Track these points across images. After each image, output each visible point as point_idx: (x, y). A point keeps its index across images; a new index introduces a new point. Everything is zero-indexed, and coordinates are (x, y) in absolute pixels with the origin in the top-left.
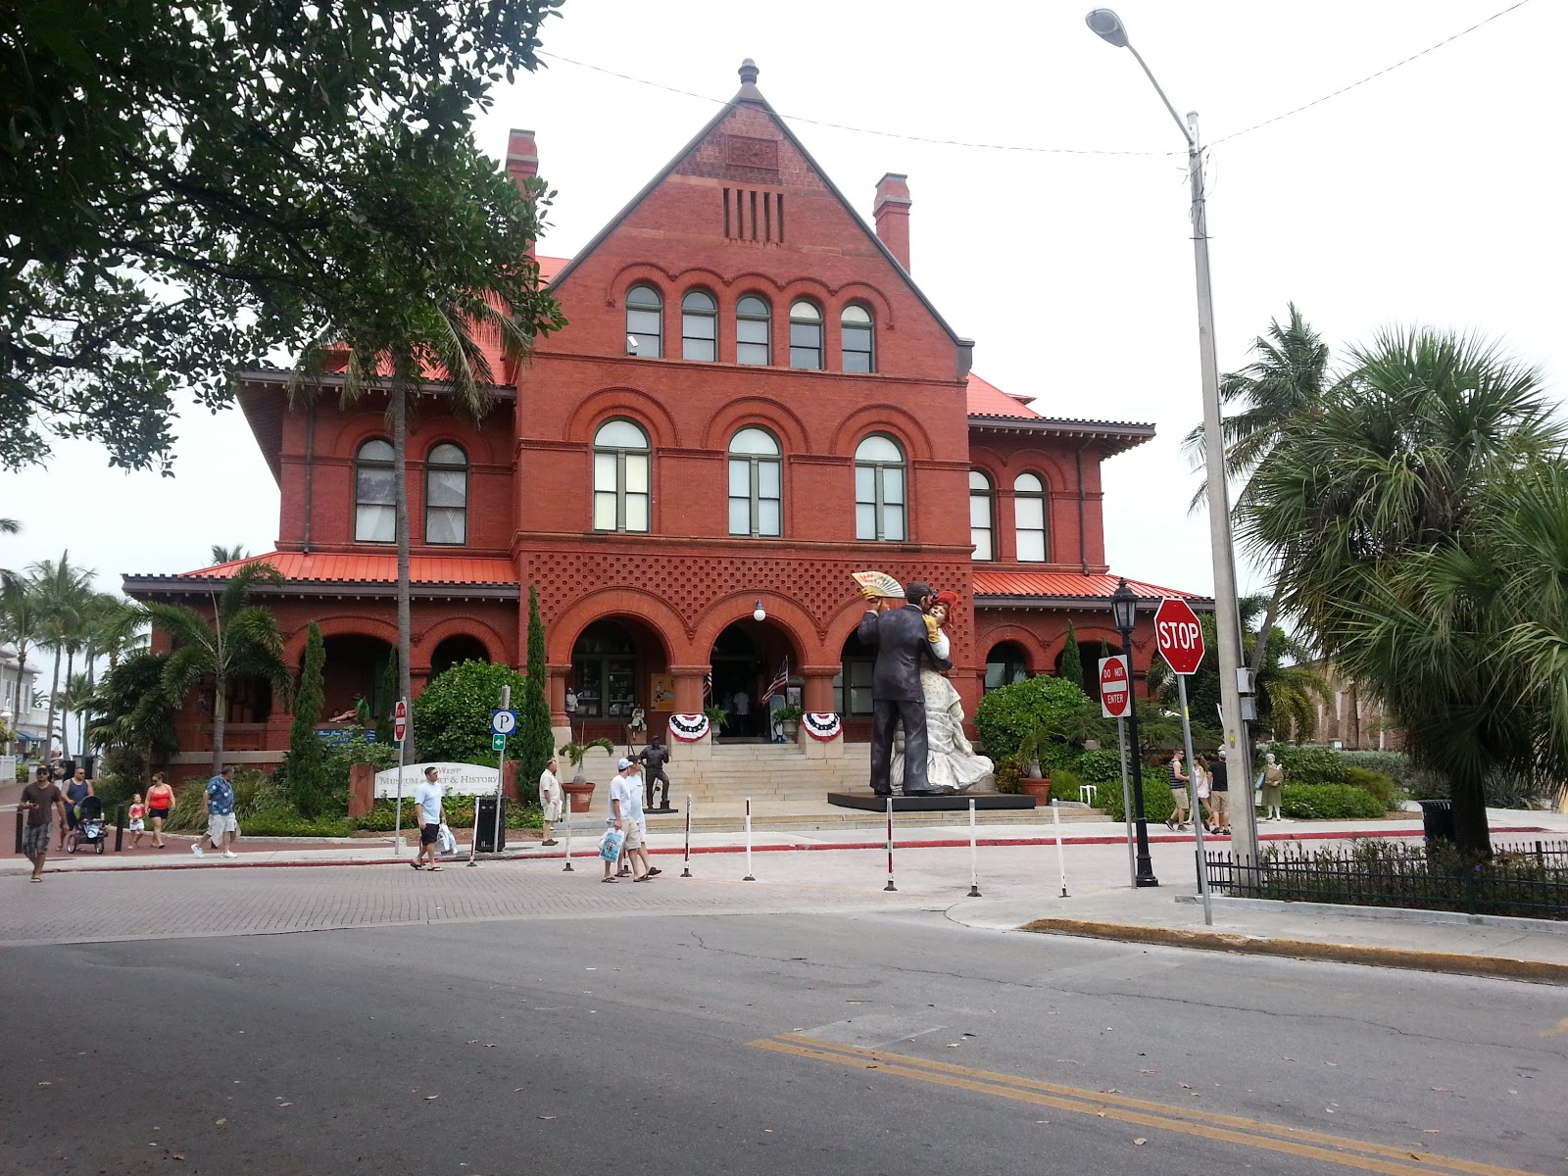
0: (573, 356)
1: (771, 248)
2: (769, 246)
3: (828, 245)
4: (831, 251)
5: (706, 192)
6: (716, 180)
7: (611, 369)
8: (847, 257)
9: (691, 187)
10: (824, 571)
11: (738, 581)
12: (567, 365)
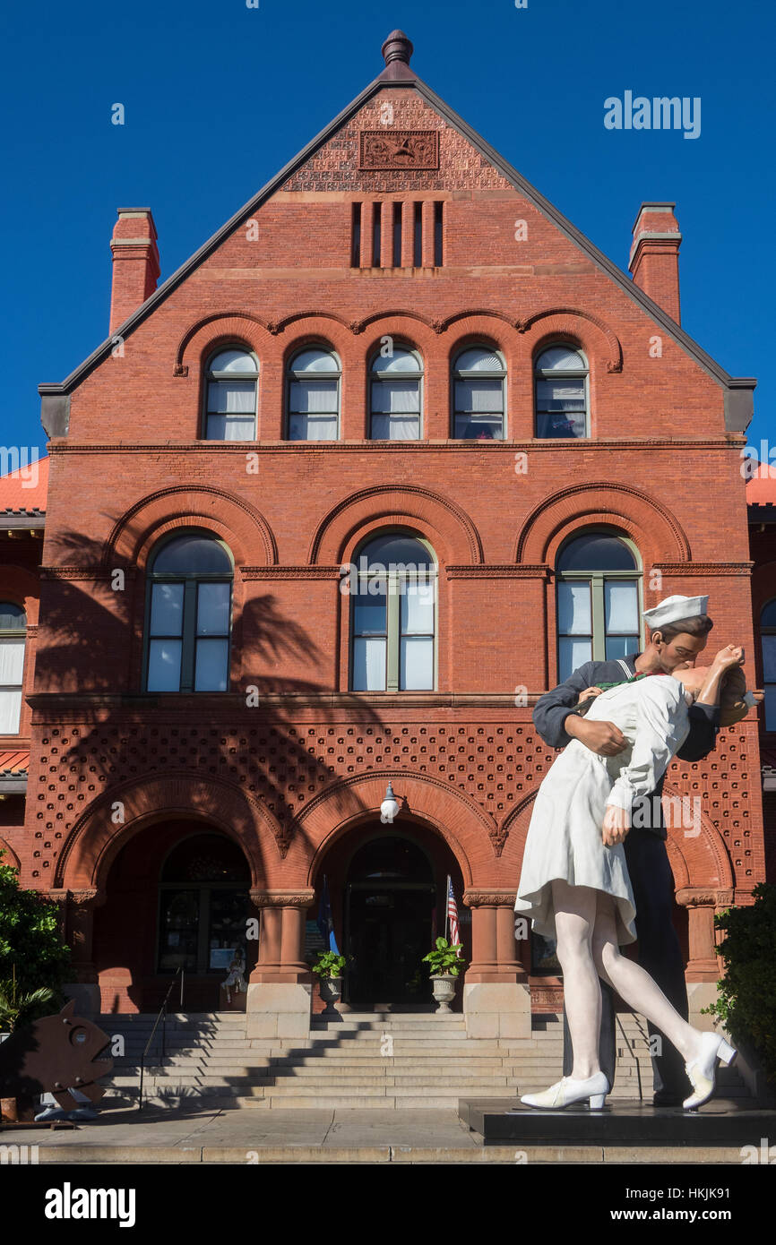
0: (120, 448)
1: (425, 274)
2: (420, 273)
3: (514, 263)
4: (518, 271)
5: (324, 211)
6: (342, 193)
7: (176, 462)
8: (543, 277)
9: (305, 207)
10: (500, 740)
11: (360, 759)
12: (111, 462)
